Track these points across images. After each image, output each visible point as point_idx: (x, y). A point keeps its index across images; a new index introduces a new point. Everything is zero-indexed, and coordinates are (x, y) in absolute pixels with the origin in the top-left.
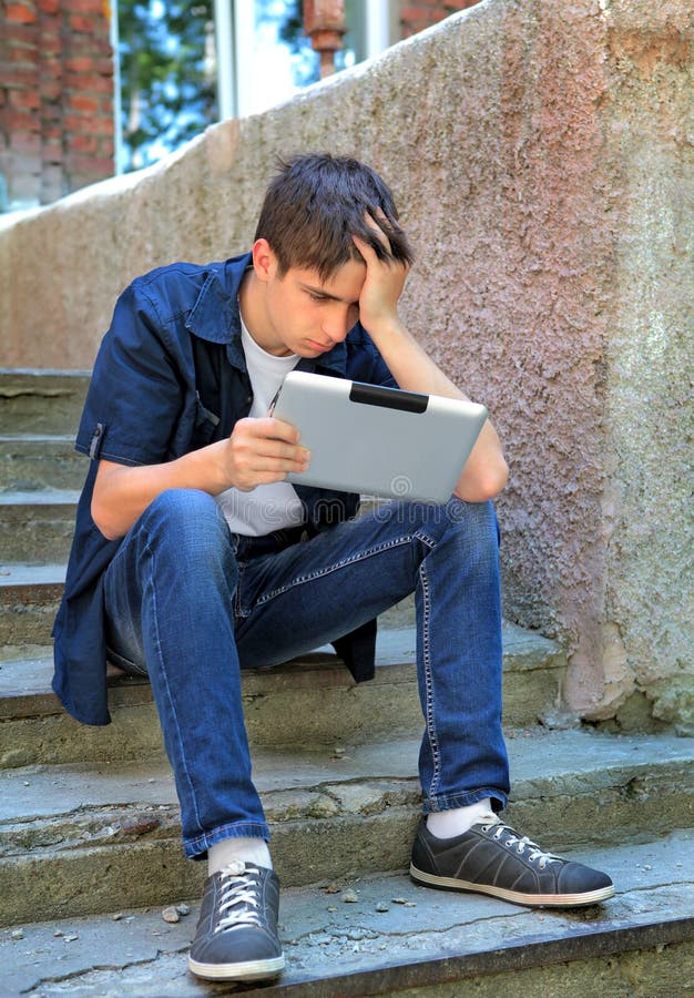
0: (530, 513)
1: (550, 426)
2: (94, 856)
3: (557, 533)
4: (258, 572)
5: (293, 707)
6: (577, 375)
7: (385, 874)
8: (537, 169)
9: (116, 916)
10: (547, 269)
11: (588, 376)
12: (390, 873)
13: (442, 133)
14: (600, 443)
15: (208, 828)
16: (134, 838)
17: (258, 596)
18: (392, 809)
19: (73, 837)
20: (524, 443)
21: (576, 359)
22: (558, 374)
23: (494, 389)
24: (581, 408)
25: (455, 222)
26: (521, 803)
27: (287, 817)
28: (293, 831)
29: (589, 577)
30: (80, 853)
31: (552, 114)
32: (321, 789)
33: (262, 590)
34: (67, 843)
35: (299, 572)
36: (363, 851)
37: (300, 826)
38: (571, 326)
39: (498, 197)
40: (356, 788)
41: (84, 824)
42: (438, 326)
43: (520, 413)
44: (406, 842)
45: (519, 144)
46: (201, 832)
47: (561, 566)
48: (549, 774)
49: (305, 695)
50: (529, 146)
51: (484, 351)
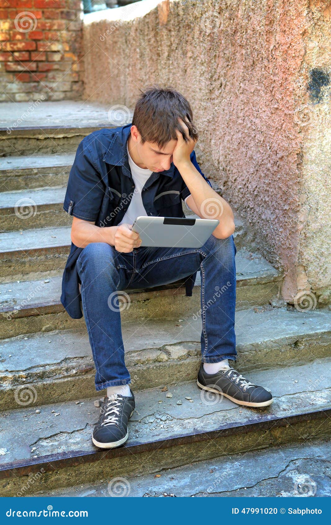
0: (272, 213)
1: (279, 178)
2: (67, 381)
3: (281, 225)
4: (143, 254)
5: (161, 303)
6: (290, 159)
7: (188, 382)
8: (278, 61)
9: (77, 403)
10: (280, 108)
11: (294, 160)
12: (190, 381)
13: (243, 32)
14: (298, 190)
15: (104, 381)
16: (83, 374)
17: (143, 264)
18: (191, 357)
19: (60, 374)
20: (270, 183)
21: (290, 152)
22: (282, 157)
23: (260, 156)
24: (291, 173)
25: (248, 76)
26: (247, 353)
27: (147, 362)
28: (148, 368)
29: (292, 246)
30: (62, 380)
31: (284, 36)
32: (162, 349)
33: (144, 262)
34: (57, 376)
35: (157, 257)
36: (178, 374)
37: (151, 366)
38: (288, 137)
39: (263, 69)
40: (178, 347)
41: (64, 368)
42: (240, 121)
43: (268, 170)
44: (197, 370)
45: (272, 47)
46: (102, 382)
47: (281, 240)
48: (259, 341)
49: (167, 299)
50: (275, 49)
51: (256, 138)
